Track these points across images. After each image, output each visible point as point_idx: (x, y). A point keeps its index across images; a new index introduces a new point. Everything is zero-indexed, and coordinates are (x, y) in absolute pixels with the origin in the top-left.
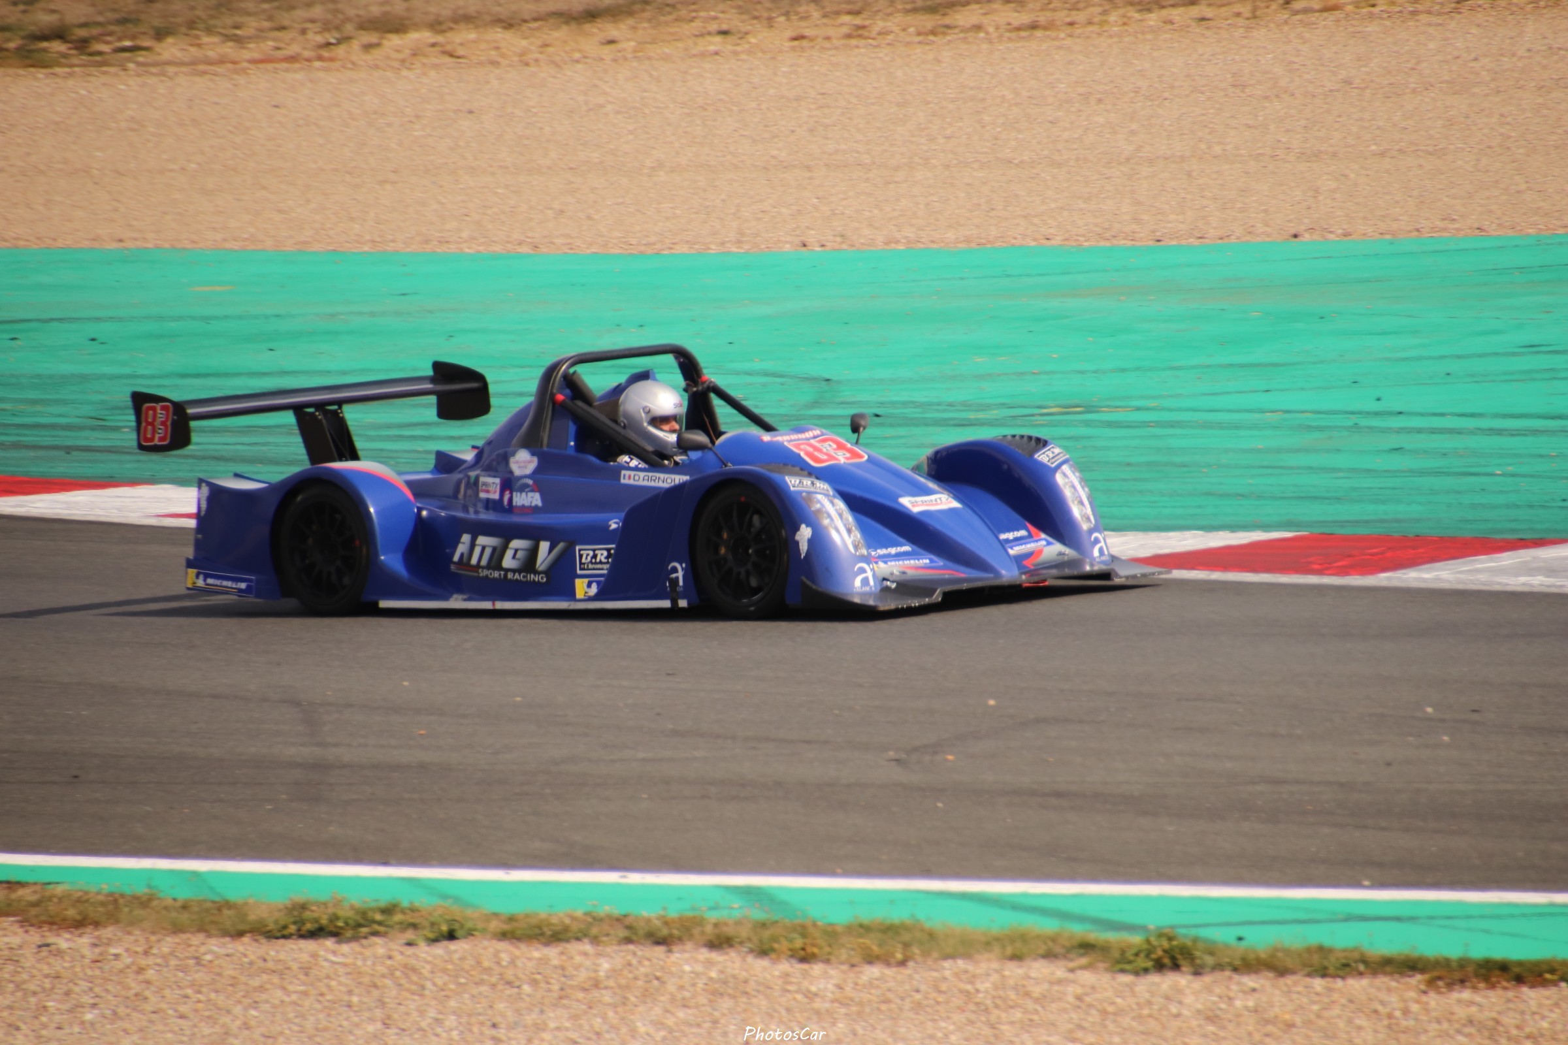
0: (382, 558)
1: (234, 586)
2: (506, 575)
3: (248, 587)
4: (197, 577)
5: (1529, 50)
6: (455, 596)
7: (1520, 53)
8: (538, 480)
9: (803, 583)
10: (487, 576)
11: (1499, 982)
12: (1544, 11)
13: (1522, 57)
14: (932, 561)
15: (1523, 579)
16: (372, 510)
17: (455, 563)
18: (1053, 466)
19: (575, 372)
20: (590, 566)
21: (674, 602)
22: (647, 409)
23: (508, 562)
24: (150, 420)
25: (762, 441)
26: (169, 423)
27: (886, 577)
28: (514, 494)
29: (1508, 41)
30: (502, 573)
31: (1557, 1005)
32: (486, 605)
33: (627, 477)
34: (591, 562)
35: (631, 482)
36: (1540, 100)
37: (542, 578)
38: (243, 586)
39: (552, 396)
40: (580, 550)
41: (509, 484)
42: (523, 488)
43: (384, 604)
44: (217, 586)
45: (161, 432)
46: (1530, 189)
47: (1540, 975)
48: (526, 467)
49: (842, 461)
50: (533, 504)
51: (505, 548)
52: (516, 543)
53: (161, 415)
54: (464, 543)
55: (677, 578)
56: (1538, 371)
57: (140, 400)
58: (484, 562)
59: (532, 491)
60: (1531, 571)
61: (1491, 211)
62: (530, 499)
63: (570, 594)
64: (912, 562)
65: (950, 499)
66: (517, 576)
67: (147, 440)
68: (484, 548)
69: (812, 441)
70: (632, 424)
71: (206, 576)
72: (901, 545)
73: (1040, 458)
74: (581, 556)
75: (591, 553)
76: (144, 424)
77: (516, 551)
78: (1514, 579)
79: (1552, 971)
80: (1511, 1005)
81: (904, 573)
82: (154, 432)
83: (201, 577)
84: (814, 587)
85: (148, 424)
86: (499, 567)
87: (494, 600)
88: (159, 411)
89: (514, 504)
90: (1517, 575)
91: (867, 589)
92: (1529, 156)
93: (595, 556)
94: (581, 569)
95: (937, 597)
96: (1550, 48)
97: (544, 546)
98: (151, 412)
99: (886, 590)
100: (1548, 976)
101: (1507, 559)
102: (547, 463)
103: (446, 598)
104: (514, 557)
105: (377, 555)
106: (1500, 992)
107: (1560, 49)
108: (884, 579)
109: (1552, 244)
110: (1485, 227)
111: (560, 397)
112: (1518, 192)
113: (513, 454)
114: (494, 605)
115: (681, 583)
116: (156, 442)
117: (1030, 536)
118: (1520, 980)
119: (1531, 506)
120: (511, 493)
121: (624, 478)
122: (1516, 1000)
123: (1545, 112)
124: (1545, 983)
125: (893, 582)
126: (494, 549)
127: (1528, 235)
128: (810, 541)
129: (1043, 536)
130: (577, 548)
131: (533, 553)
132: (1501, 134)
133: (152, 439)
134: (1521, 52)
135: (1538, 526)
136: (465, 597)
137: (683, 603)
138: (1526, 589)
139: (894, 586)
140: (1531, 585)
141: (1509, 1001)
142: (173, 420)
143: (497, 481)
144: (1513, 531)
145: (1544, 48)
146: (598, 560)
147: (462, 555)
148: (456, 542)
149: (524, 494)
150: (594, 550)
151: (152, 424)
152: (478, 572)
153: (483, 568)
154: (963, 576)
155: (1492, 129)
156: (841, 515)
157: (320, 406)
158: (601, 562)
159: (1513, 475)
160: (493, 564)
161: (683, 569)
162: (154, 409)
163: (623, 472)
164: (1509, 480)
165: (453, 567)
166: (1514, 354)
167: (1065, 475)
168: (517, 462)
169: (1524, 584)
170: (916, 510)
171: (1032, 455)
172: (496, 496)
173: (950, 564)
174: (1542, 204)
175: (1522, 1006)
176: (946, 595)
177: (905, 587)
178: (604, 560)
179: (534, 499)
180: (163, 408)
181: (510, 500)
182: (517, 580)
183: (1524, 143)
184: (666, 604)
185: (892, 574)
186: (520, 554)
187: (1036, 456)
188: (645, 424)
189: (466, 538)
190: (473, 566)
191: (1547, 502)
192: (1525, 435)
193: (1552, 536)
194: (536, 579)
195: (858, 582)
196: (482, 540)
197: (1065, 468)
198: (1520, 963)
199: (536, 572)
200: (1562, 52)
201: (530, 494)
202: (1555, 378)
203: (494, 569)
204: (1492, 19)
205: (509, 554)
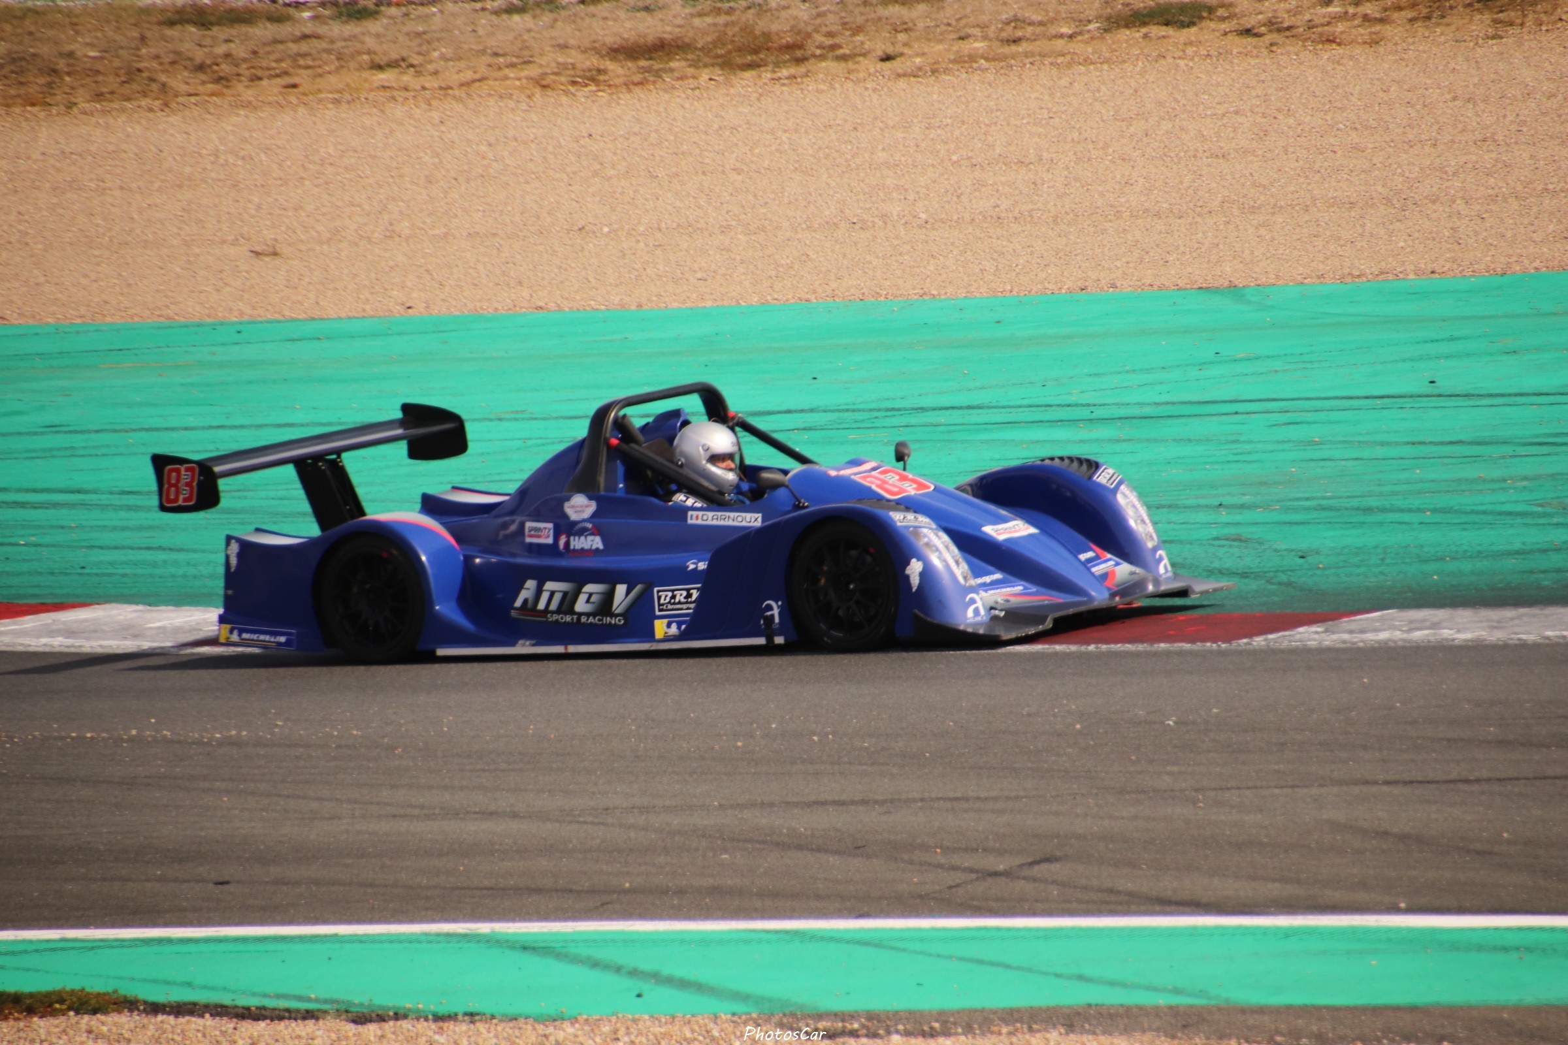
0: (437, 608)
1: (272, 640)
2: (579, 619)
3: (287, 640)
4: (231, 632)
5: (44, 154)
6: (521, 642)
7: (34, 157)
8: (597, 525)
9: (916, 616)
10: (557, 620)
11: (11, 1013)
12: (56, 118)
13: (37, 160)
14: (1025, 588)
15: (44, 641)
16: (424, 558)
17: (516, 609)
18: (1113, 486)
19: (624, 416)
20: (670, 607)
21: (770, 639)
22: (706, 448)
23: (581, 606)
24: (173, 481)
25: (829, 476)
26: (195, 484)
27: (993, 605)
28: (572, 538)
29: (23, 145)
30: (575, 617)
31: (64, 1031)
32: (559, 649)
33: (694, 517)
34: (669, 602)
35: (699, 522)
36: (55, 200)
37: (619, 621)
38: (282, 639)
39: (607, 441)
40: (658, 592)
41: (564, 527)
42: (582, 532)
43: (441, 652)
44: (253, 640)
45: (185, 493)
46: (48, 282)
47: (50, 1005)
48: (583, 511)
49: (912, 492)
50: (594, 547)
51: (578, 592)
52: (589, 588)
53: (185, 476)
54: (528, 589)
55: (773, 616)
56: (60, 449)
57: (161, 463)
58: (553, 606)
59: (593, 534)
60: (52, 633)
61: (12, 302)
62: (589, 543)
63: (649, 635)
64: (1008, 589)
65: (1027, 525)
66: (591, 620)
67: (169, 501)
68: (552, 593)
69: (874, 473)
70: (691, 464)
71: (241, 632)
72: (993, 573)
73: (1098, 480)
74: (659, 598)
75: (670, 594)
76: (166, 486)
77: (591, 595)
78: (35, 640)
79: (62, 1001)
80: (22, 1034)
81: (1008, 601)
82: (177, 493)
83: (236, 632)
84: (929, 619)
85: (171, 485)
86: (571, 611)
87: (566, 644)
88: (183, 472)
89: (572, 547)
90: (39, 637)
91: (978, 619)
92: (45, 251)
93: (674, 597)
94: (660, 610)
95: (1049, 624)
96: (63, 152)
97: (621, 589)
98: (174, 474)
99: (995, 618)
100: (57, 1006)
101: (29, 622)
102: (606, 506)
103: (513, 644)
104: (588, 601)
105: (432, 606)
106: (11, 1022)
107: (72, 153)
108: (992, 608)
109: (70, 333)
110: (7, 317)
111: (614, 441)
112: (37, 284)
113: (568, 499)
114: (566, 649)
115: (777, 620)
116: (180, 502)
117: (1097, 557)
118: (31, 1011)
119: (52, 574)
120: (568, 537)
121: (691, 519)
122: (26, 1029)
123: (60, 211)
124: (54, 1013)
125: (1001, 610)
126: (565, 594)
127: (47, 324)
128: (922, 574)
129: (1109, 556)
130: (656, 589)
131: (609, 596)
132: (20, 231)
133: (176, 500)
134: (36, 155)
135: (58, 591)
136: (533, 642)
137: (779, 640)
138: (47, 649)
139: (1002, 614)
140: (52, 646)
141: (19, 1030)
142: (199, 481)
143: (550, 525)
144: (35, 596)
145: (57, 152)
146: (677, 600)
147: (526, 601)
148: (520, 587)
149: (582, 538)
150: (673, 591)
151: (176, 485)
152: (546, 617)
153: (553, 612)
154: (1061, 601)
155: (11, 226)
156: (947, 547)
157: (319, 457)
158: (680, 603)
159: (36, 545)
160: (564, 608)
161: (778, 607)
162: (178, 471)
163: (690, 513)
164: (33, 549)
165: (513, 613)
166: (35, 434)
167: (1125, 495)
168: (573, 507)
169: (45, 645)
170: (1001, 538)
171: (1090, 478)
172: (550, 541)
173: (1042, 590)
174: (60, 296)
175: (32, 1035)
176: (1057, 621)
177: (1014, 616)
178: (683, 600)
179: (596, 542)
180: (187, 470)
181: (567, 544)
182: (591, 623)
183: (41, 239)
184: (761, 641)
185: (996, 602)
186: (594, 598)
187: (1095, 478)
188: (704, 462)
189: (531, 584)
190: (540, 611)
191: (67, 569)
192: (47, 508)
193: (71, 600)
194: (613, 622)
195: (970, 613)
196: (550, 586)
197: (1122, 487)
198: (31, 995)
199: (613, 615)
200: (74, 156)
201: (590, 538)
202: (73, 456)
203: (566, 613)
204: (7, 125)
205: (582, 598)
